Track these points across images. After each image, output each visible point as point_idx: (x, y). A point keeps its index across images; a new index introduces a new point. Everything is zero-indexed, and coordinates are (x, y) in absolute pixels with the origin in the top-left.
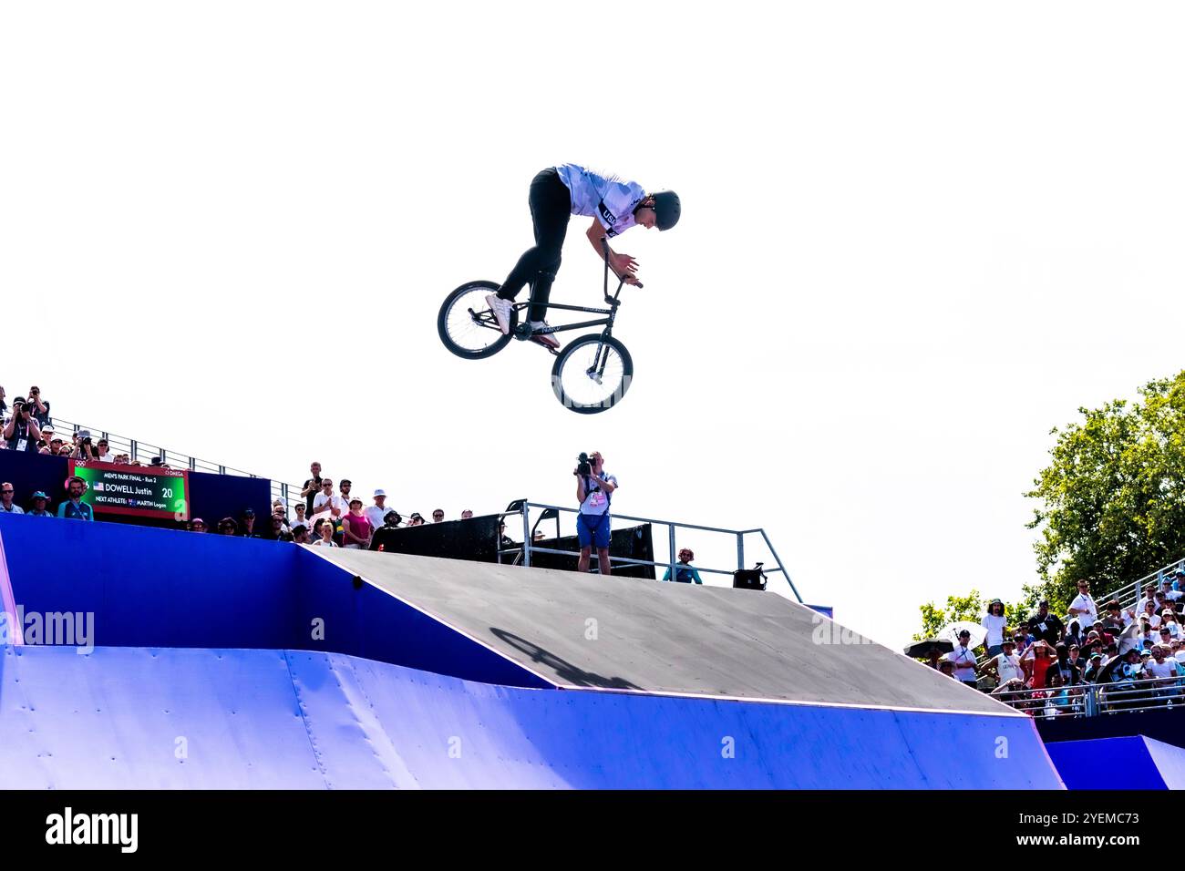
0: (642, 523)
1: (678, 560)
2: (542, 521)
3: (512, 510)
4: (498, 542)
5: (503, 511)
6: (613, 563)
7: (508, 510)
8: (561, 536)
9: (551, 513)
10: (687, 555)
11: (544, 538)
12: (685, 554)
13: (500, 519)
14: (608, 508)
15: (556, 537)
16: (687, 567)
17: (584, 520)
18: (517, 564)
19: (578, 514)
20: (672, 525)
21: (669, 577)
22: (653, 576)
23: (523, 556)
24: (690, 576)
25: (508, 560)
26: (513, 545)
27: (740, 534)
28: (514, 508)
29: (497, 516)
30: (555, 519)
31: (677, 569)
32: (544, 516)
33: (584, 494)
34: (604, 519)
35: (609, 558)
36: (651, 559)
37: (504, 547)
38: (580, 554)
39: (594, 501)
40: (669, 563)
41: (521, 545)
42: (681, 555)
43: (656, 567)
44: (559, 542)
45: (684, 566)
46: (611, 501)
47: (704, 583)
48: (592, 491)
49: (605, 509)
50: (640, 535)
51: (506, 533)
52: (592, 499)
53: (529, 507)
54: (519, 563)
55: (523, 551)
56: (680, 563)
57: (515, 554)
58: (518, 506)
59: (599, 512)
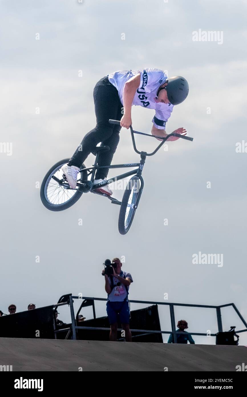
0: (152, 305)
1: (177, 329)
2: (83, 308)
3: (61, 302)
4: (54, 325)
5: (56, 303)
6: (134, 333)
7: (59, 302)
8: (97, 317)
9: (89, 302)
10: (183, 325)
11: (85, 320)
12: (181, 324)
13: (54, 309)
14: (127, 297)
15: (93, 318)
16: (183, 333)
17: (110, 306)
18: (68, 339)
19: (106, 302)
20: (172, 305)
21: (171, 340)
22: (161, 341)
23: (72, 332)
24: (186, 339)
25: (62, 336)
26: (65, 325)
27: (218, 308)
28: (63, 301)
29: (53, 306)
30: (92, 306)
31: (177, 335)
32: (84, 305)
33: (110, 288)
34: (125, 303)
35: (130, 330)
36: (159, 329)
37: (58, 327)
38: (110, 329)
39: (117, 292)
40: (171, 331)
41: (69, 325)
42: (178, 326)
43: (163, 334)
44: (96, 322)
45: (181, 332)
46: (129, 292)
47: (196, 343)
48: (115, 286)
49: (125, 297)
50: (150, 313)
51: (59, 318)
52: (116, 291)
53: (73, 299)
54: (70, 337)
55: (71, 329)
56: (178, 331)
57: (66, 332)
58: (67, 299)
59: (121, 300)
